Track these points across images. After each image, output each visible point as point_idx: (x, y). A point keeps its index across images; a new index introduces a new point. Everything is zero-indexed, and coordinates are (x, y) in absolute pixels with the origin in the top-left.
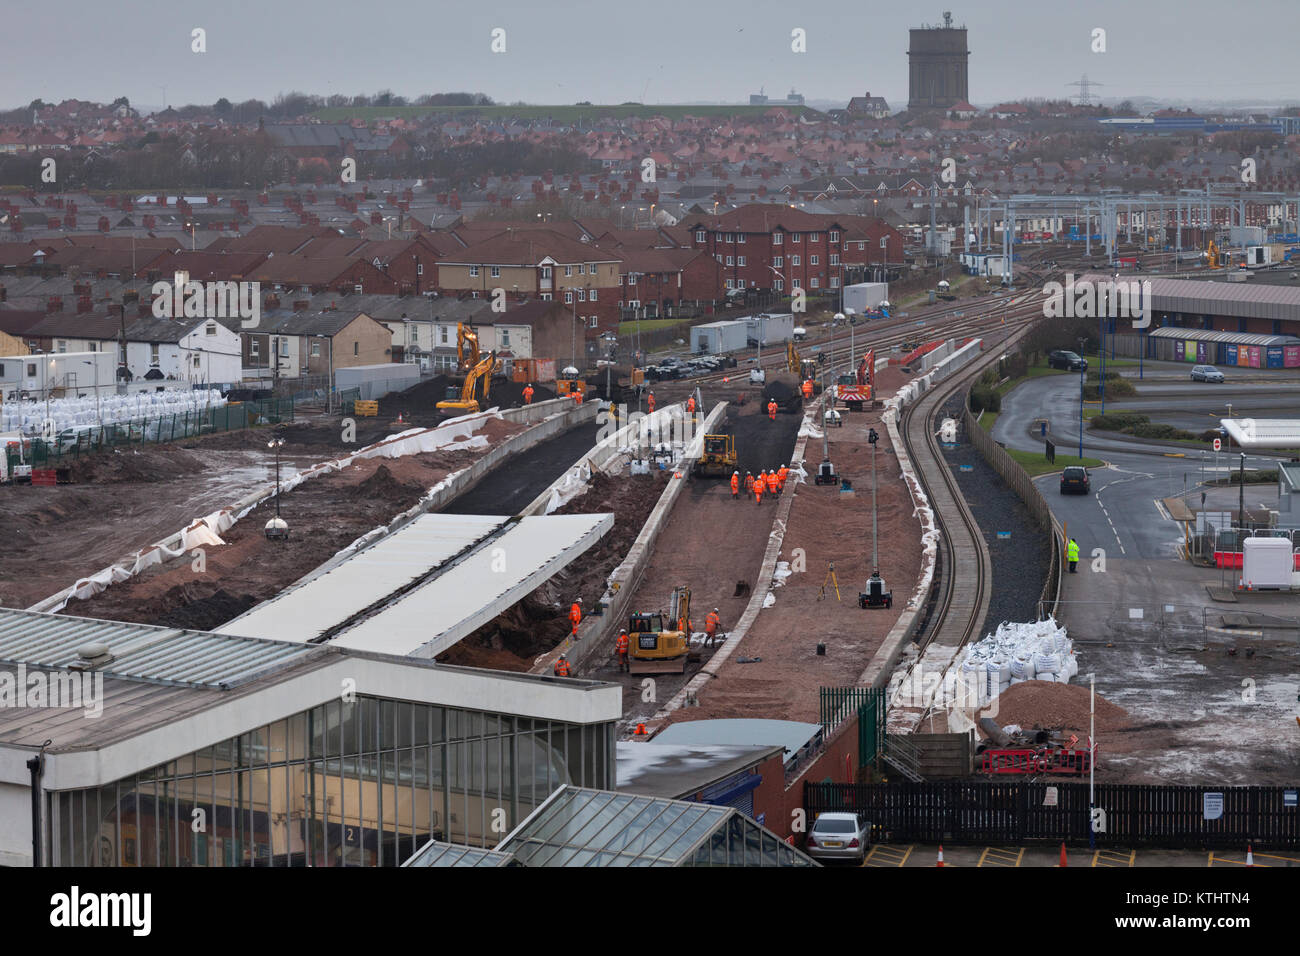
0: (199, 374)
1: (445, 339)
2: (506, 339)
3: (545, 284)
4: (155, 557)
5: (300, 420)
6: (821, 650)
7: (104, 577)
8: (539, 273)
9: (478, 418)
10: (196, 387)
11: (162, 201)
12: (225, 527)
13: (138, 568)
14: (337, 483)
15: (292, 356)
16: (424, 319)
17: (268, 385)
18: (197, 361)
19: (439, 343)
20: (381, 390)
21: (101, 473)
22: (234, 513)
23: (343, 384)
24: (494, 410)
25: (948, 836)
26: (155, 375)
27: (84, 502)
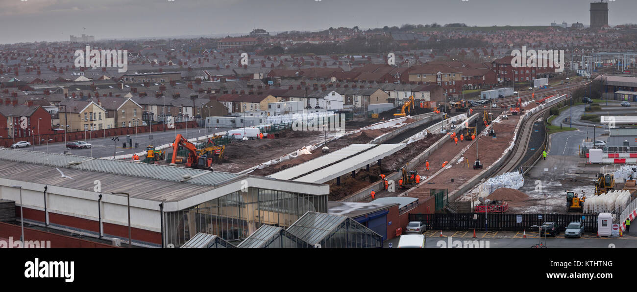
0: (329, 107)
1: (406, 96)
2: (423, 96)
3: (439, 80)
4: (287, 157)
5: (355, 120)
6: (452, 180)
7: (269, 163)
8: (437, 77)
9: (404, 119)
10: (328, 111)
11: (348, 57)
12: (313, 149)
13: (280, 161)
14: (352, 137)
15: (359, 101)
16: (400, 90)
17: (351, 110)
18: (329, 103)
19: (404, 97)
20: (380, 111)
21: (288, 135)
22: (317, 145)
23: (370, 109)
24: (409, 116)
25: (448, 228)
26: (318, 107)
27: (279, 143)
